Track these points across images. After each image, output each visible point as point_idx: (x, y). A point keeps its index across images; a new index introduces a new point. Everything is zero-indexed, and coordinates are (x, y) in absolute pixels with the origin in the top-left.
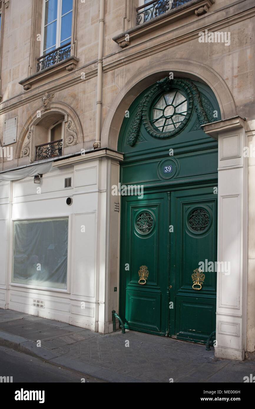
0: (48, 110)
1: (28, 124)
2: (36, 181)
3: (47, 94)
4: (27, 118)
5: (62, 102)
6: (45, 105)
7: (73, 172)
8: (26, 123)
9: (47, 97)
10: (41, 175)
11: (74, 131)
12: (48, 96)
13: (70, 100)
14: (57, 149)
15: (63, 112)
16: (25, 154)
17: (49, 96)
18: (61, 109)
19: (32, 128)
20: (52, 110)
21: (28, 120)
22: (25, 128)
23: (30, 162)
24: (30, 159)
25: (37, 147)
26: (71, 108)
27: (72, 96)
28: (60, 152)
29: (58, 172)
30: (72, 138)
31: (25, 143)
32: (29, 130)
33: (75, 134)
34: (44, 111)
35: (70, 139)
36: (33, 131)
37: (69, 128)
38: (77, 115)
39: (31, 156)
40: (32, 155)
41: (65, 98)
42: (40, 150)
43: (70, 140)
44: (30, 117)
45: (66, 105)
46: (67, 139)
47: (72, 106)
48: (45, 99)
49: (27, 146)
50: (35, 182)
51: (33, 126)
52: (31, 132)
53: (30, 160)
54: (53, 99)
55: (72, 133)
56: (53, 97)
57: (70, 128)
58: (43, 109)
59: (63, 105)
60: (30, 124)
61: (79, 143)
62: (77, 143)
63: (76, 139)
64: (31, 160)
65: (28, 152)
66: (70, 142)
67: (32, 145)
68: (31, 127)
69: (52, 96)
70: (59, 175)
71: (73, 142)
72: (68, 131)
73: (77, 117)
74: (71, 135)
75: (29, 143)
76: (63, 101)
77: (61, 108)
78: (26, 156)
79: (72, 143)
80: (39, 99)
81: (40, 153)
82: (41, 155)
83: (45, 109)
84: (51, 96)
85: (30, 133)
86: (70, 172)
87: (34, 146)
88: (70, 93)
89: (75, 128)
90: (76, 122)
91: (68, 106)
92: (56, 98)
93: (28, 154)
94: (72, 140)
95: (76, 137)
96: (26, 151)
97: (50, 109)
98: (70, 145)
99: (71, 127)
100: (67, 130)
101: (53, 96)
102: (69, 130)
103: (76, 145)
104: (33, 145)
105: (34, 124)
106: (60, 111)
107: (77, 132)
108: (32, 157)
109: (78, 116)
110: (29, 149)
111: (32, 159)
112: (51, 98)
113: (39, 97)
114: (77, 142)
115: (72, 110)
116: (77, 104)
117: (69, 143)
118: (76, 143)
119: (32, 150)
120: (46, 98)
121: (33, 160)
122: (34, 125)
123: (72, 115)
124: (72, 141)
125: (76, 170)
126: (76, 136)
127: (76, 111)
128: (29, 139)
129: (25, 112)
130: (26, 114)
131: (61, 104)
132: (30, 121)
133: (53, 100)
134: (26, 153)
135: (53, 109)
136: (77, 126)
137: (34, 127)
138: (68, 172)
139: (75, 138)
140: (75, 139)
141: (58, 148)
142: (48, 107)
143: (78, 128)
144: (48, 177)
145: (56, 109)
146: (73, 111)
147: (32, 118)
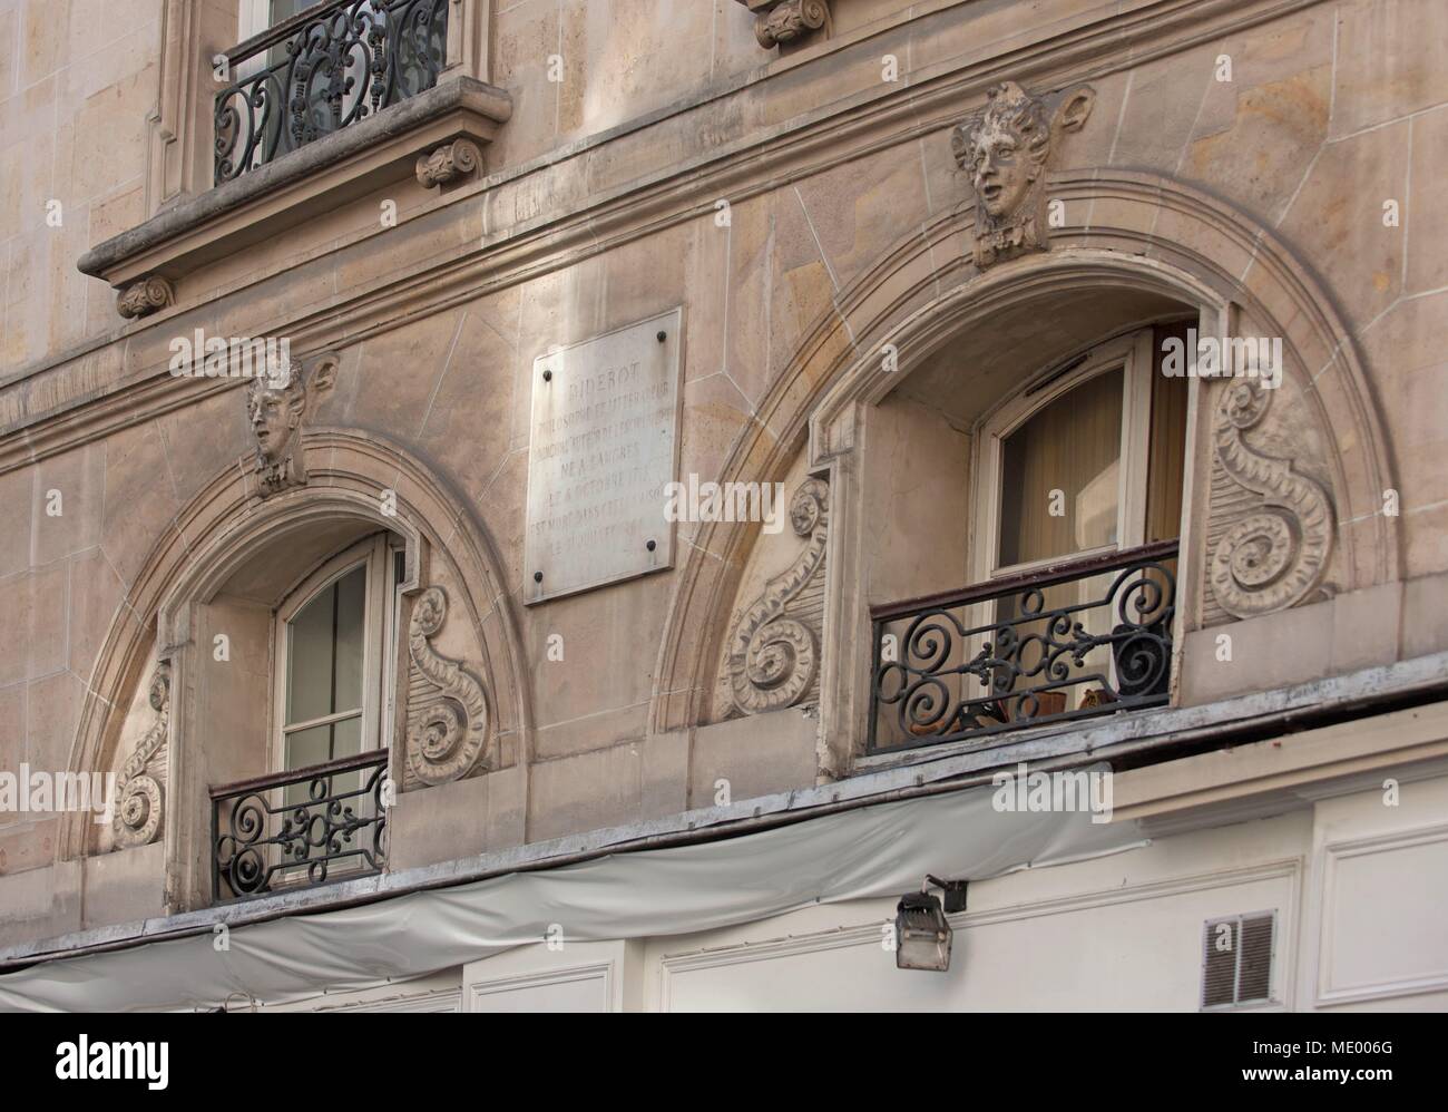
0: (1026, 253)
1: (803, 386)
2: (916, 951)
3: (1014, 95)
4: (793, 334)
5: (1169, 176)
6: (995, 207)
7: (1294, 866)
8: (781, 380)
9: (1017, 123)
10: (957, 893)
11: (1300, 464)
12: (1029, 121)
13: (1263, 155)
14: (1103, 641)
15: (1189, 282)
16: (766, 686)
17: (1040, 118)
18: (1160, 243)
19: (841, 431)
20: (1064, 255)
21: (802, 353)
22: (773, 432)
23: (826, 760)
24: (822, 731)
25: (882, 618)
26: (1272, 244)
27: (1280, 120)
28: (1135, 664)
29: (1132, 865)
30: (1285, 533)
31: (766, 576)
32: (813, 448)
33: (1309, 499)
34: (982, 268)
35: (1266, 544)
36: (855, 461)
37: (1242, 432)
38: (1337, 307)
39: (834, 705)
40: (845, 700)
41: (1204, 135)
42: (923, 648)
43: (1264, 559)
44: (827, 325)
45: (1228, 211)
46: (1223, 548)
47: (1282, 216)
48: (999, 148)
49: (790, 609)
50: (904, 953)
51: (849, 414)
52: (835, 467)
53: (822, 748)
54: (1074, 140)
55: (1284, 489)
56: (1072, 128)
57: (1258, 441)
58: (966, 243)
59: (1194, 207)
60: (819, 390)
61: (1355, 586)
62: (1335, 589)
63: (1317, 544)
64: (833, 748)
65: (801, 670)
66: (1264, 578)
67: (843, 604)
68: (827, 422)
69: (1068, 113)
70: (1153, 891)
71: (1292, 578)
72: (1231, 464)
73: (1339, 331)
74: (1274, 508)
75: (815, 571)
76: (1180, 166)
77: (1170, 234)
78: (770, 709)
79: (1282, 589)
80: (921, 142)
81: (913, 679)
82: (931, 690)
83: (998, 241)
84: (1057, 117)
85: (823, 476)
86: (1269, 866)
87: (858, 609)
88: (1259, 92)
89: (1311, 438)
90: (1323, 378)
91: (1243, 218)
92: (1110, 129)
93: (795, 684)
94: (1279, 556)
95: (1325, 530)
96: (778, 653)
97: (1041, 248)
98: (1254, 599)
99: (1270, 426)
100: (1224, 451)
101: (1079, 118)
102: (1244, 459)
103: (1319, 609)
104: (849, 600)
105: (857, 394)
106: (1153, 264)
107: (1336, 481)
108: (843, 717)
109: (1348, 325)
110: (807, 637)
111: (841, 732)
112: (1055, 132)
113: (917, 124)
114: (1337, 575)
115: (1287, 258)
116: (1340, 202)
117: (1249, 582)
118: (1318, 582)
119: (842, 642)
120: (1007, 139)
121: (848, 746)
122: (860, 401)
123: (1281, 305)
124: (1277, 569)
125: (1334, 848)
126: (1321, 511)
127: (1322, 266)
128: (808, 536)
129: (766, 274)
130: (777, 289)
131: (1165, 198)
132: (821, 361)
133: (1079, 156)
134: (774, 672)
135: (1074, 243)
136: (1333, 417)
137: (857, 422)
138: (1240, 863)
139: (1307, 535)
140: (1306, 550)
141: (1118, 629)
142: (1030, 228)
143: (1347, 440)
144: (1019, 908)
145: (1111, 242)
146: (1298, 270)
147: (850, 328)
